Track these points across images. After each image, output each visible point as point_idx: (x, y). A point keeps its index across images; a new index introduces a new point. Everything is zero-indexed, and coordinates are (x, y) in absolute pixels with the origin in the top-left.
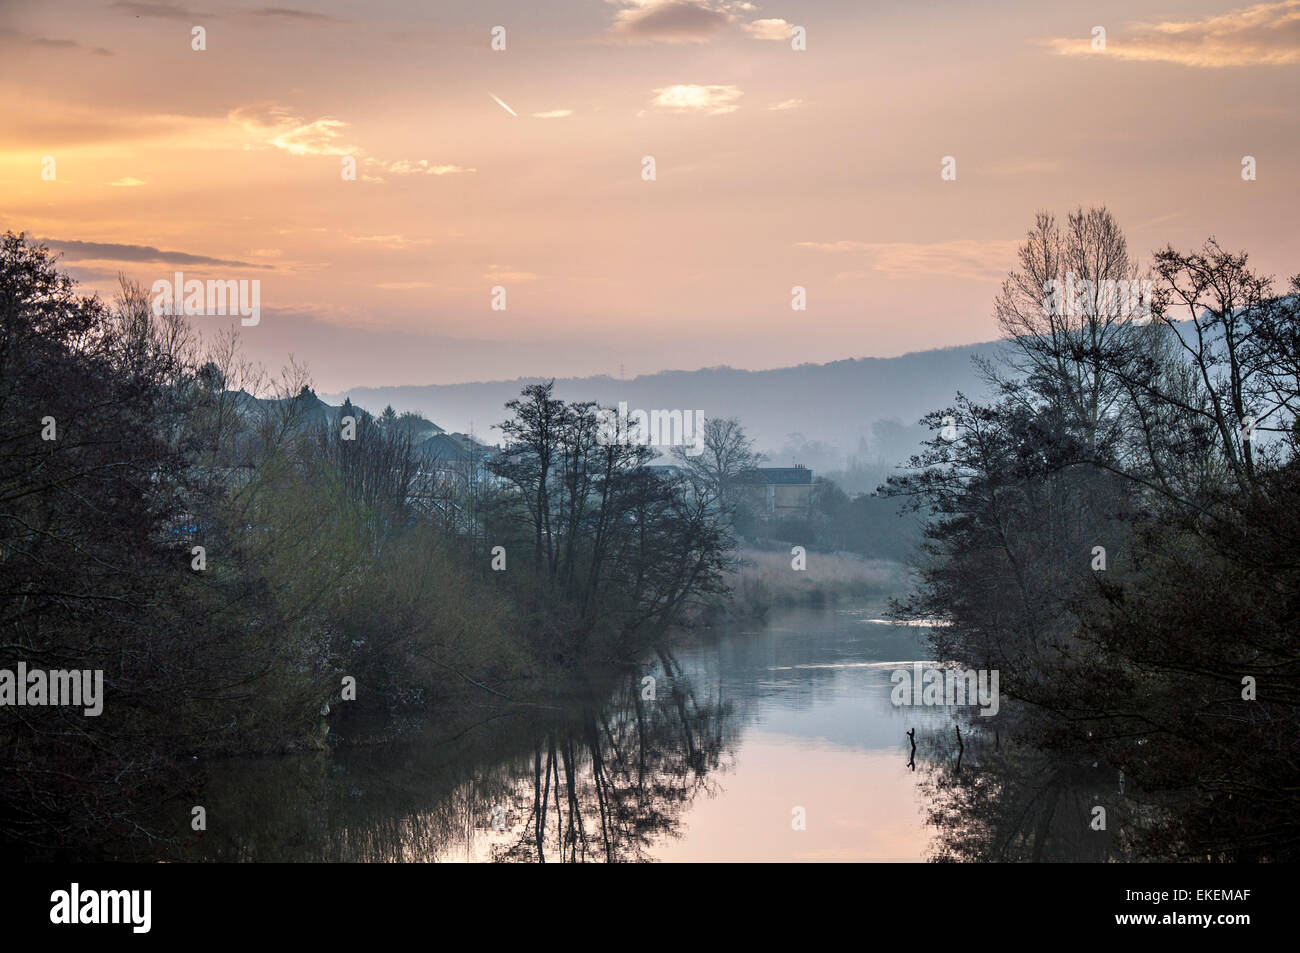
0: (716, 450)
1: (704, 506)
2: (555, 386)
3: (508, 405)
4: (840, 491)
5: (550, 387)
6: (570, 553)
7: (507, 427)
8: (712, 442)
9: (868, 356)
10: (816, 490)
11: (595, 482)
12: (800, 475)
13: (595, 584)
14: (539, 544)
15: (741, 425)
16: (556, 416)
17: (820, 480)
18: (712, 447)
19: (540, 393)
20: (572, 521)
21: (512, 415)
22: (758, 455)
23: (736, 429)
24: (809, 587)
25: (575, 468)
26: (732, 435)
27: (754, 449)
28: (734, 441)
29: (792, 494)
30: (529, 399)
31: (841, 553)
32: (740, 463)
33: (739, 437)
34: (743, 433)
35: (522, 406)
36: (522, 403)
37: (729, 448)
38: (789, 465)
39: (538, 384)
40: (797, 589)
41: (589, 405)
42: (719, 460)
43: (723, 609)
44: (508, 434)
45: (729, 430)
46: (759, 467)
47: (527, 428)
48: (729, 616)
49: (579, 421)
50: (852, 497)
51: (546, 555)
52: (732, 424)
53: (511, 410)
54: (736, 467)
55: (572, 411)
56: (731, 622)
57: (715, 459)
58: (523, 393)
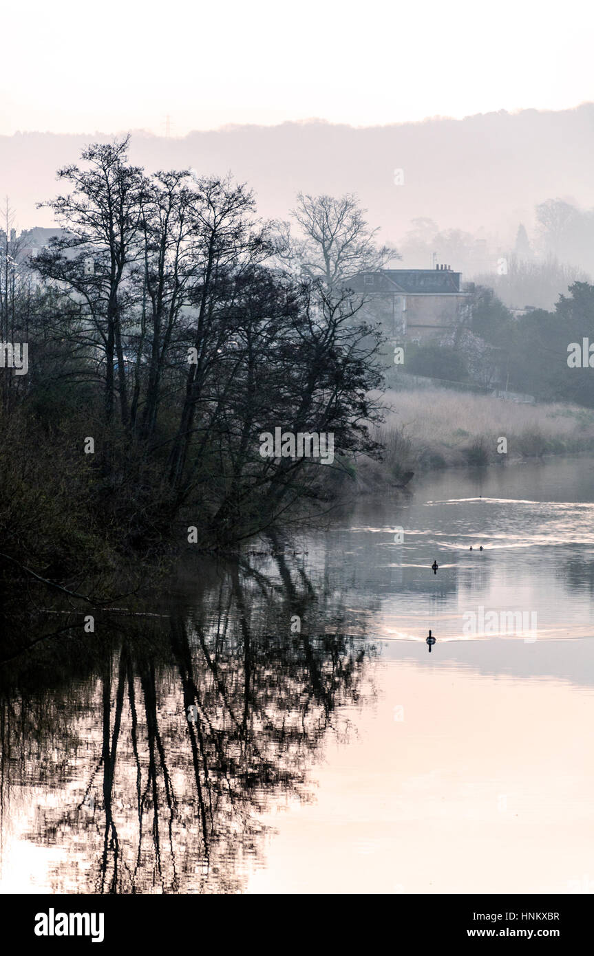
0: (323, 242)
1: (335, 325)
2: (131, 146)
3: (62, 174)
4: (499, 304)
5: (123, 147)
6: (154, 392)
7: (62, 205)
8: (318, 230)
9: (525, 108)
10: (468, 301)
11: (190, 288)
12: (444, 280)
13: (188, 435)
14: (109, 377)
15: (359, 207)
16: (133, 191)
17: (472, 288)
18: (317, 239)
19: (109, 157)
20: (155, 344)
21: (68, 188)
22: (384, 251)
23: (352, 212)
24: (465, 443)
25: (161, 267)
26: (347, 221)
27: (378, 243)
28: (350, 229)
29: (432, 306)
30: (93, 165)
31: (504, 393)
32: (357, 261)
33: (357, 224)
34: (363, 218)
35: (83, 176)
36: (82, 171)
37: (341, 239)
38: (429, 266)
39: (106, 144)
40: (447, 446)
41: (180, 176)
42: (327, 257)
43: (351, 473)
44: (61, 216)
45: (342, 214)
46: (386, 267)
47: (93, 207)
48: (361, 485)
49: (167, 198)
50: (518, 313)
51: (118, 395)
52: (347, 205)
53: (65, 180)
54: (352, 267)
55: (156, 182)
56: (363, 493)
57: (322, 254)
58: (84, 157)
